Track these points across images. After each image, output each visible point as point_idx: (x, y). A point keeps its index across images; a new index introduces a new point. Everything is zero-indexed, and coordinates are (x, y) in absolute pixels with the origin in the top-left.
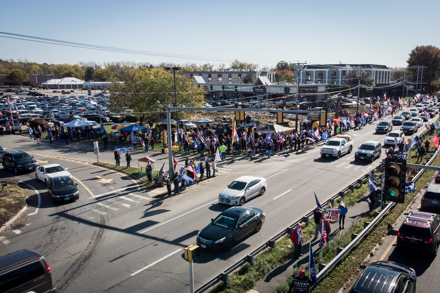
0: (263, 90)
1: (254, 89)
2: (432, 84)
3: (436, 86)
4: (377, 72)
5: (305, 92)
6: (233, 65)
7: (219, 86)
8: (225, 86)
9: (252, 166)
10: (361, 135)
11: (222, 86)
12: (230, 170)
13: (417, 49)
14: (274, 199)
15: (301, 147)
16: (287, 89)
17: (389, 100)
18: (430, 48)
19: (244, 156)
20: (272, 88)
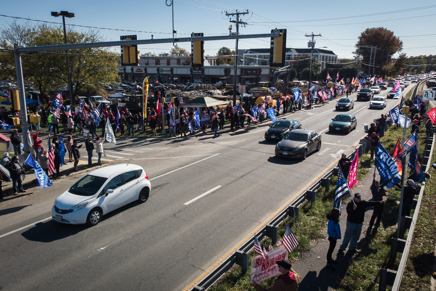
0: (201, 72)
1: (191, 71)
2: (383, 69)
3: (388, 71)
4: (323, 56)
5: (248, 74)
6: (173, 51)
7: (153, 69)
8: (160, 69)
9: (165, 150)
10: (317, 114)
11: (157, 69)
12: (131, 155)
13: (367, 31)
14: (187, 204)
15: (240, 126)
16: (227, 71)
17: (342, 81)
18: (381, 29)
19: (160, 136)
20: (211, 70)
